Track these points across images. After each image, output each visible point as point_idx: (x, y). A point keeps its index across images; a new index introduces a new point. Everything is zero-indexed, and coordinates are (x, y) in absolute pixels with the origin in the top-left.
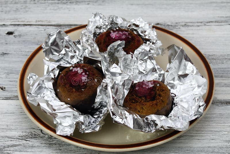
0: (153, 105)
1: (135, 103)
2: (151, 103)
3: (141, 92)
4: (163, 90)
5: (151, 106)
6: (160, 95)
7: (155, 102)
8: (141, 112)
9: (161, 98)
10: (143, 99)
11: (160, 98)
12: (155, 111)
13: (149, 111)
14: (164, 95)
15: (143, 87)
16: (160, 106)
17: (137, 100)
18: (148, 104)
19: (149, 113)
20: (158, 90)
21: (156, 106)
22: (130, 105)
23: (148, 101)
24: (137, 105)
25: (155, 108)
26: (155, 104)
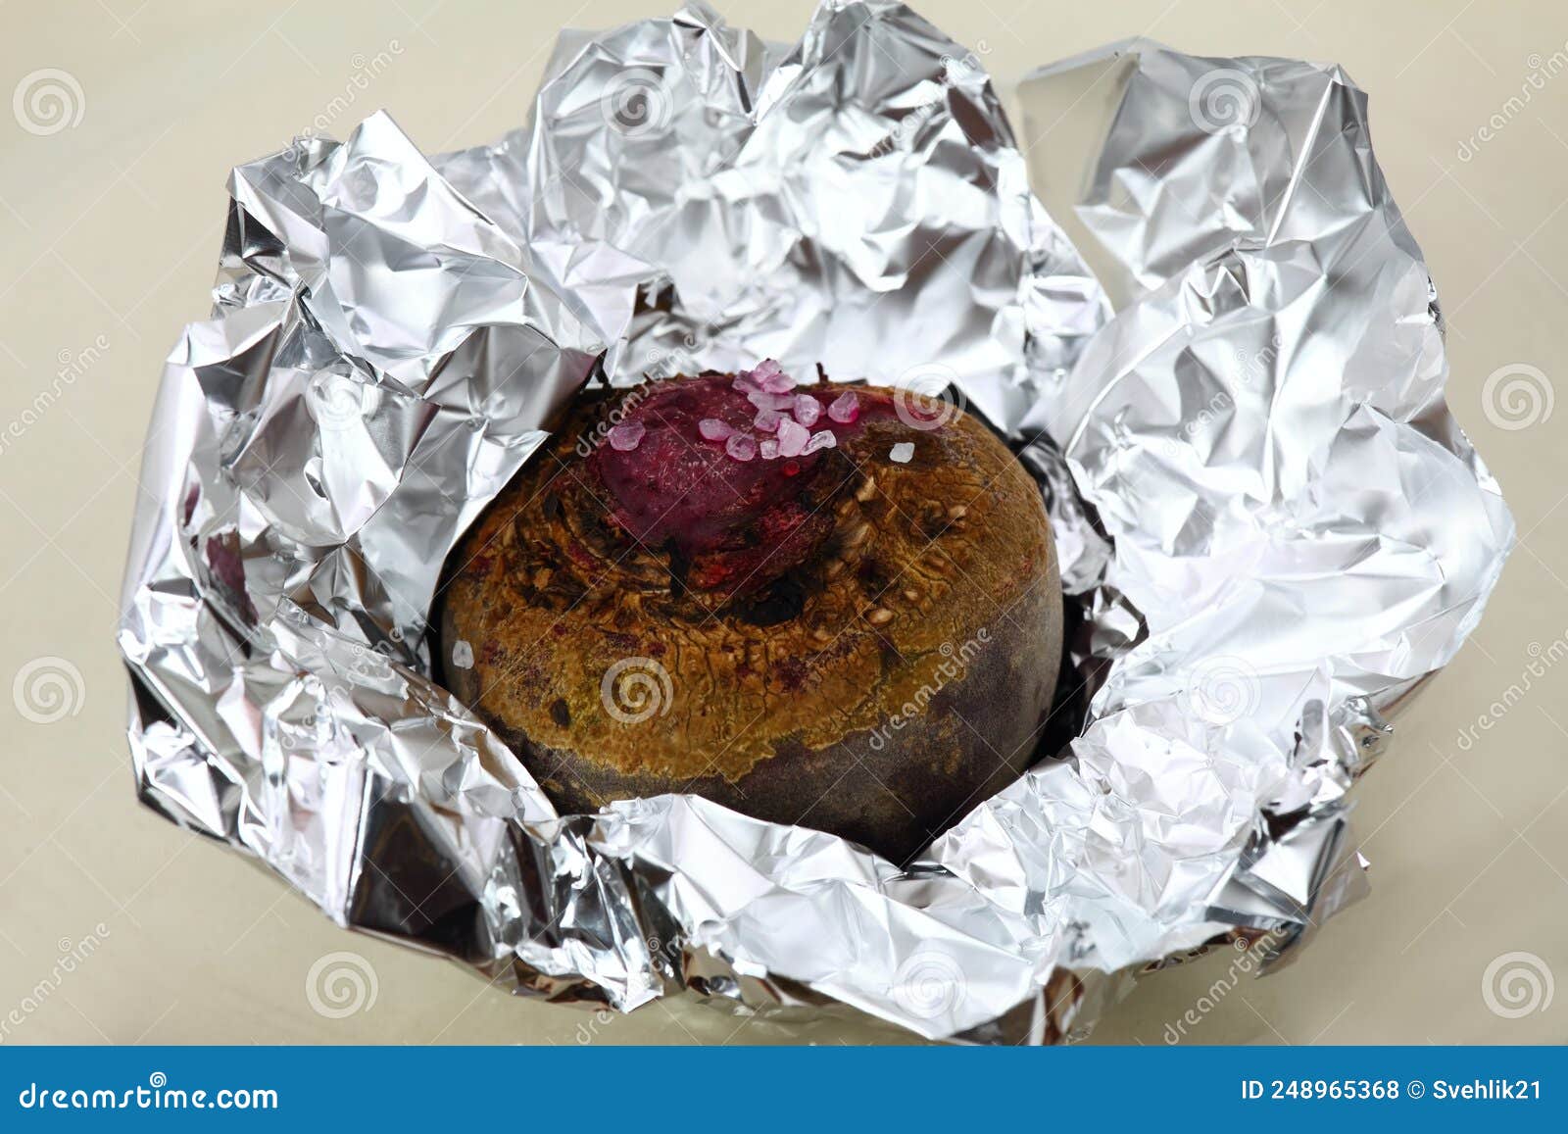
0: (744, 667)
1: (549, 606)
2: (727, 648)
3: (654, 487)
4: (939, 527)
5: (724, 677)
6: (874, 575)
7: (775, 643)
8: (579, 719)
9: (882, 615)
10: (651, 575)
11: (862, 604)
12: (755, 747)
13: (675, 738)
14: (935, 582)
15: (700, 438)
16: (831, 705)
17: (579, 569)
18: (691, 641)
19: (669, 751)
20: (871, 510)
21: (776, 686)
22: (494, 618)
23: (702, 612)
24: (559, 630)
25: (769, 713)
26: (778, 663)
